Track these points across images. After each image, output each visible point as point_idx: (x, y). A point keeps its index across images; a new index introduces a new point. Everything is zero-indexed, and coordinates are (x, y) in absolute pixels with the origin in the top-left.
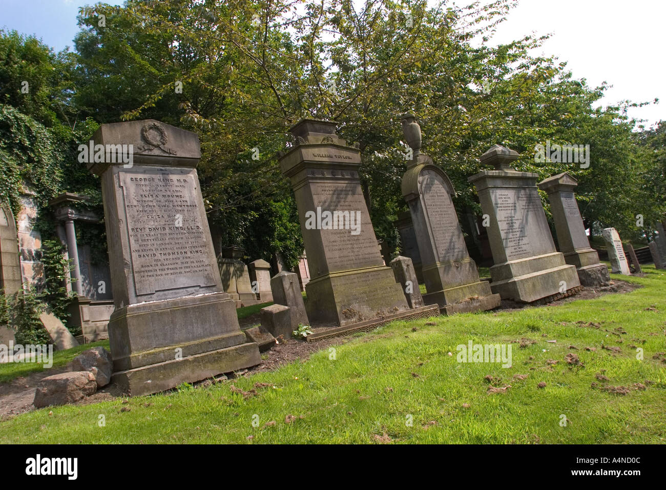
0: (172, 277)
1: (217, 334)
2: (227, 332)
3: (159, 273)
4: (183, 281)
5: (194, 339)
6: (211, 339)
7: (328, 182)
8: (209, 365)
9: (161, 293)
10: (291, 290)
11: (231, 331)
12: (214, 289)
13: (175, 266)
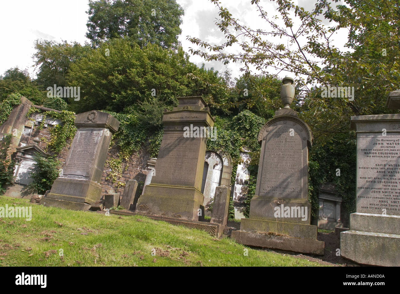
0: (76, 170)
1: (77, 196)
2: (81, 196)
3: (72, 168)
4: (79, 173)
5: (68, 195)
6: (72, 196)
7: (177, 132)
8: (64, 205)
9: (70, 175)
10: (128, 188)
11: (82, 196)
12: (88, 178)
13: (79, 166)
